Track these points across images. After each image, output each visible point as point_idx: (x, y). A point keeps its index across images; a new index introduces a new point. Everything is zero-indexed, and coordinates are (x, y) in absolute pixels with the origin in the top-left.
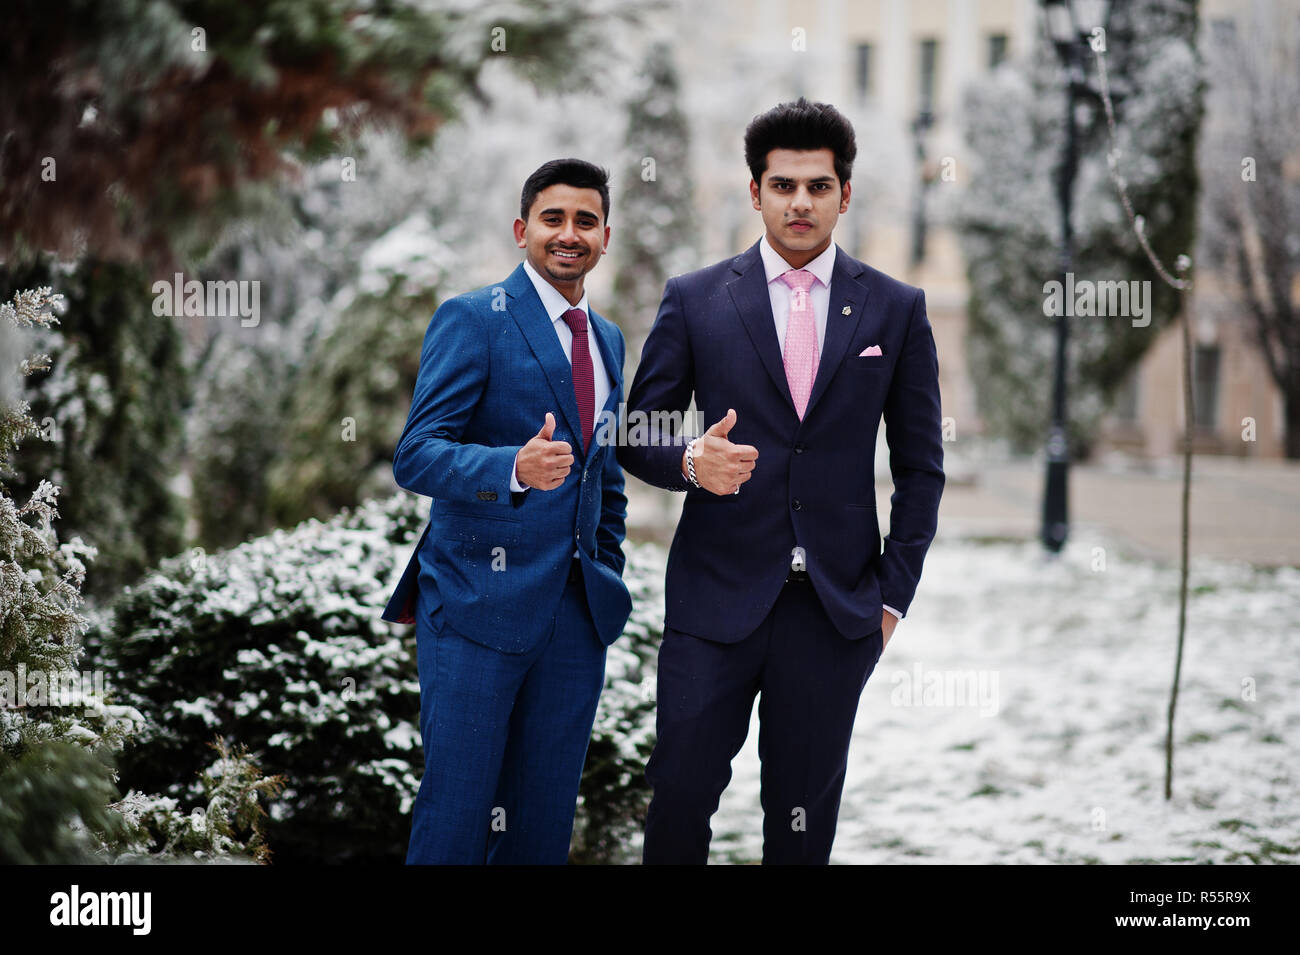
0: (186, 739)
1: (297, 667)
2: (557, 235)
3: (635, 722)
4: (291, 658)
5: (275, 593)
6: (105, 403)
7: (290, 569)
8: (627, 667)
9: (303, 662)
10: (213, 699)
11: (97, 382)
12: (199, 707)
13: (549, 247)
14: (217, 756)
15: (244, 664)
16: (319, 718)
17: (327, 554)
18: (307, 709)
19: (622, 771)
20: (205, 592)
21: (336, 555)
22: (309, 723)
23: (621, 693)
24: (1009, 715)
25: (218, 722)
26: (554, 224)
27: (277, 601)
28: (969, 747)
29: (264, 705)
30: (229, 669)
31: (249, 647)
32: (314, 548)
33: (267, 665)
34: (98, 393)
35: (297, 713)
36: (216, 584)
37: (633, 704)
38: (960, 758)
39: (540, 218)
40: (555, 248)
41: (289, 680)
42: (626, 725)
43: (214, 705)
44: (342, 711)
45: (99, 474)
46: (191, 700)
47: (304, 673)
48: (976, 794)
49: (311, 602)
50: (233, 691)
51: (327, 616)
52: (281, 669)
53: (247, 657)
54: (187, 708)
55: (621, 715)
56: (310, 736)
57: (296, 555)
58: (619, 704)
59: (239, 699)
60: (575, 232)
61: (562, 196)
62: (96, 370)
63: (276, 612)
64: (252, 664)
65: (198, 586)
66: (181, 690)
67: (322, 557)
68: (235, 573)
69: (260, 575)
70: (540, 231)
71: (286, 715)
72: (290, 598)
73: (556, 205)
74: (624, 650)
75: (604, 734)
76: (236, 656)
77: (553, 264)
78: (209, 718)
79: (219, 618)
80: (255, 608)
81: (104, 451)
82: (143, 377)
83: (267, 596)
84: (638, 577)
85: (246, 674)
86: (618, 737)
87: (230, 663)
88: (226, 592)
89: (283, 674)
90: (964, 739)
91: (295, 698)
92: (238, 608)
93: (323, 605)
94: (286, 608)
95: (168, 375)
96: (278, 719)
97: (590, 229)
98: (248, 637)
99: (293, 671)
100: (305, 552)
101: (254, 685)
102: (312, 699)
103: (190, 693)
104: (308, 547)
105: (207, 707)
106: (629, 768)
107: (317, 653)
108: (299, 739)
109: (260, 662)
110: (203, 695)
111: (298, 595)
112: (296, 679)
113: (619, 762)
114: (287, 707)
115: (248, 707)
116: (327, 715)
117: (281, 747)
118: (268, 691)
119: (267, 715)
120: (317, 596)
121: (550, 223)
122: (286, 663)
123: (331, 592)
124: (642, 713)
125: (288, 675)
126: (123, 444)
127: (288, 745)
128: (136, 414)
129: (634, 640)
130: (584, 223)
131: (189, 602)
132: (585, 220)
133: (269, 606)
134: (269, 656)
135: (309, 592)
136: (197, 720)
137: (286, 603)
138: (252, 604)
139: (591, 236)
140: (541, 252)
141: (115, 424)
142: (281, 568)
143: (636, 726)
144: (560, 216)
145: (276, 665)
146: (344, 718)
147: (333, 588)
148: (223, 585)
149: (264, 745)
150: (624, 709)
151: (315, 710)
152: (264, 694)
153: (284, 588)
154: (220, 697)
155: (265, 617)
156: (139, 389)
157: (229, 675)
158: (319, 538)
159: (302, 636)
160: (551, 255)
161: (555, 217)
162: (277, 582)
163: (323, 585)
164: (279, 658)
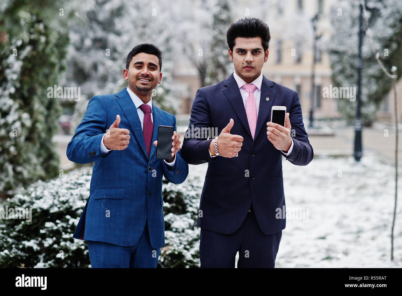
0: (27, 255)
1: (67, 228)
2: (140, 72)
3: (192, 245)
4: (64, 225)
5: (58, 200)
6: (28, 123)
7: (65, 191)
8: (190, 224)
9: (69, 226)
10: (37, 240)
11: (25, 116)
12: (32, 244)
13: (137, 78)
14: (39, 261)
15: (47, 228)
16: (74, 247)
17: (80, 184)
18: (69, 244)
19: (186, 264)
20: (34, 201)
21: (83, 185)
22: (70, 249)
23: (187, 234)
24: (339, 225)
25: (39, 248)
26: (139, 68)
27: (59, 204)
28: (323, 238)
29: (55, 243)
30: (42, 229)
31: (49, 221)
32: (76, 183)
33: (55, 228)
34: (26, 119)
35: (66, 245)
36: (39, 198)
37: (190, 239)
38: (320, 242)
39: (134, 66)
40: (140, 77)
41: (63, 233)
42: (188, 247)
43: (38, 242)
44: (82, 245)
45: (28, 147)
46: (29, 241)
47: (69, 230)
48: (323, 259)
49: (71, 204)
50: (44, 237)
51: (78, 209)
52: (61, 229)
53: (49, 225)
54: (27, 244)
55: (186, 243)
56: (71, 254)
57: (68, 185)
58: (186, 239)
59: (45, 240)
60: (148, 71)
61: (143, 57)
62: (25, 112)
63: (59, 208)
64: (50, 227)
65: (32, 199)
66: (25, 237)
67: (79, 186)
68: (46, 193)
69: (55, 194)
70: (133, 71)
71: (62, 246)
72: (64, 203)
73: (140, 60)
74: (188, 218)
75: (179, 251)
76: (45, 225)
77: (139, 84)
78: (36, 247)
79: (39, 210)
80: (52, 206)
81: (29, 139)
82: (42, 113)
83: (56, 202)
84: (195, 190)
85: (48, 231)
86: (185, 252)
87: (43, 227)
88: (42, 200)
89: (61, 231)
90: (322, 235)
91: (65, 240)
92: (45, 207)
93: (76, 205)
94: (62, 207)
95: (52, 112)
96: (59, 247)
97: (154, 71)
98: (49, 217)
99: (65, 230)
100: (72, 184)
101: (51, 235)
102: (72, 241)
103: (29, 238)
104: (73, 182)
105: (35, 243)
106: (189, 264)
107: (73, 223)
108: (67, 255)
109: (53, 227)
110: (33, 239)
111: (67, 202)
112: (66, 232)
113: (185, 261)
114: (62, 243)
115: (49, 243)
116: (77, 246)
117: (60, 259)
118: (56, 237)
119: (56, 246)
120: (74, 202)
121: (138, 68)
122: (62, 227)
123: (80, 200)
124: (194, 242)
125: (64, 231)
126: (35, 136)
127: (63, 257)
128: (40, 126)
129: (192, 214)
130: (152, 68)
131: (28, 204)
132: (152, 67)
133: (56, 205)
134: (56, 224)
135: (71, 200)
136: (31, 248)
137: (62, 205)
138: (50, 205)
139: (155, 73)
140: (134, 80)
141: (32, 130)
142: (63, 191)
143: (192, 247)
144: (142, 65)
145: (59, 228)
146: (83, 247)
147: (80, 198)
148: (41, 198)
149: (54, 257)
150: (187, 241)
151: (73, 244)
152: (54, 239)
153: (62, 199)
154: (40, 239)
155: (55, 210)
156: (41, 118)
157: (42, 231)
158: (78, 179)
159: (68, 217)
160: (138, 81)
161: (140, 65)
162: (59, 197)
163: (76, 197)
164: (59, 226)
